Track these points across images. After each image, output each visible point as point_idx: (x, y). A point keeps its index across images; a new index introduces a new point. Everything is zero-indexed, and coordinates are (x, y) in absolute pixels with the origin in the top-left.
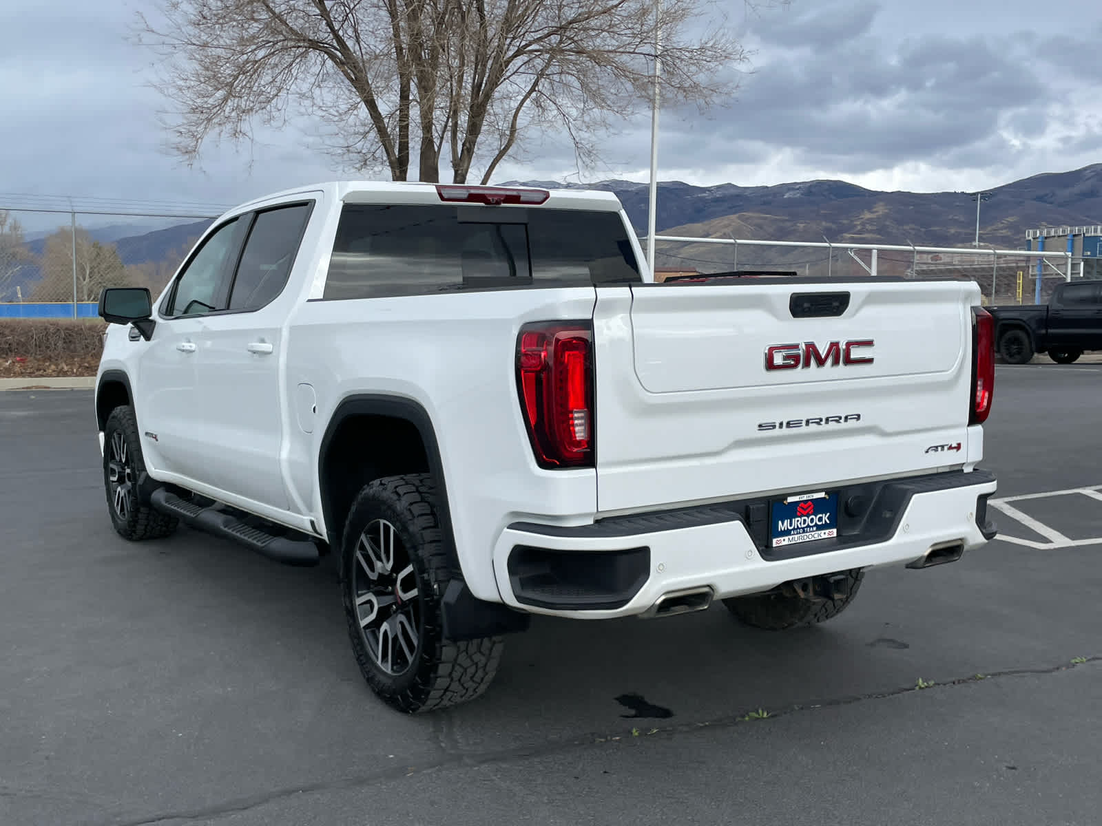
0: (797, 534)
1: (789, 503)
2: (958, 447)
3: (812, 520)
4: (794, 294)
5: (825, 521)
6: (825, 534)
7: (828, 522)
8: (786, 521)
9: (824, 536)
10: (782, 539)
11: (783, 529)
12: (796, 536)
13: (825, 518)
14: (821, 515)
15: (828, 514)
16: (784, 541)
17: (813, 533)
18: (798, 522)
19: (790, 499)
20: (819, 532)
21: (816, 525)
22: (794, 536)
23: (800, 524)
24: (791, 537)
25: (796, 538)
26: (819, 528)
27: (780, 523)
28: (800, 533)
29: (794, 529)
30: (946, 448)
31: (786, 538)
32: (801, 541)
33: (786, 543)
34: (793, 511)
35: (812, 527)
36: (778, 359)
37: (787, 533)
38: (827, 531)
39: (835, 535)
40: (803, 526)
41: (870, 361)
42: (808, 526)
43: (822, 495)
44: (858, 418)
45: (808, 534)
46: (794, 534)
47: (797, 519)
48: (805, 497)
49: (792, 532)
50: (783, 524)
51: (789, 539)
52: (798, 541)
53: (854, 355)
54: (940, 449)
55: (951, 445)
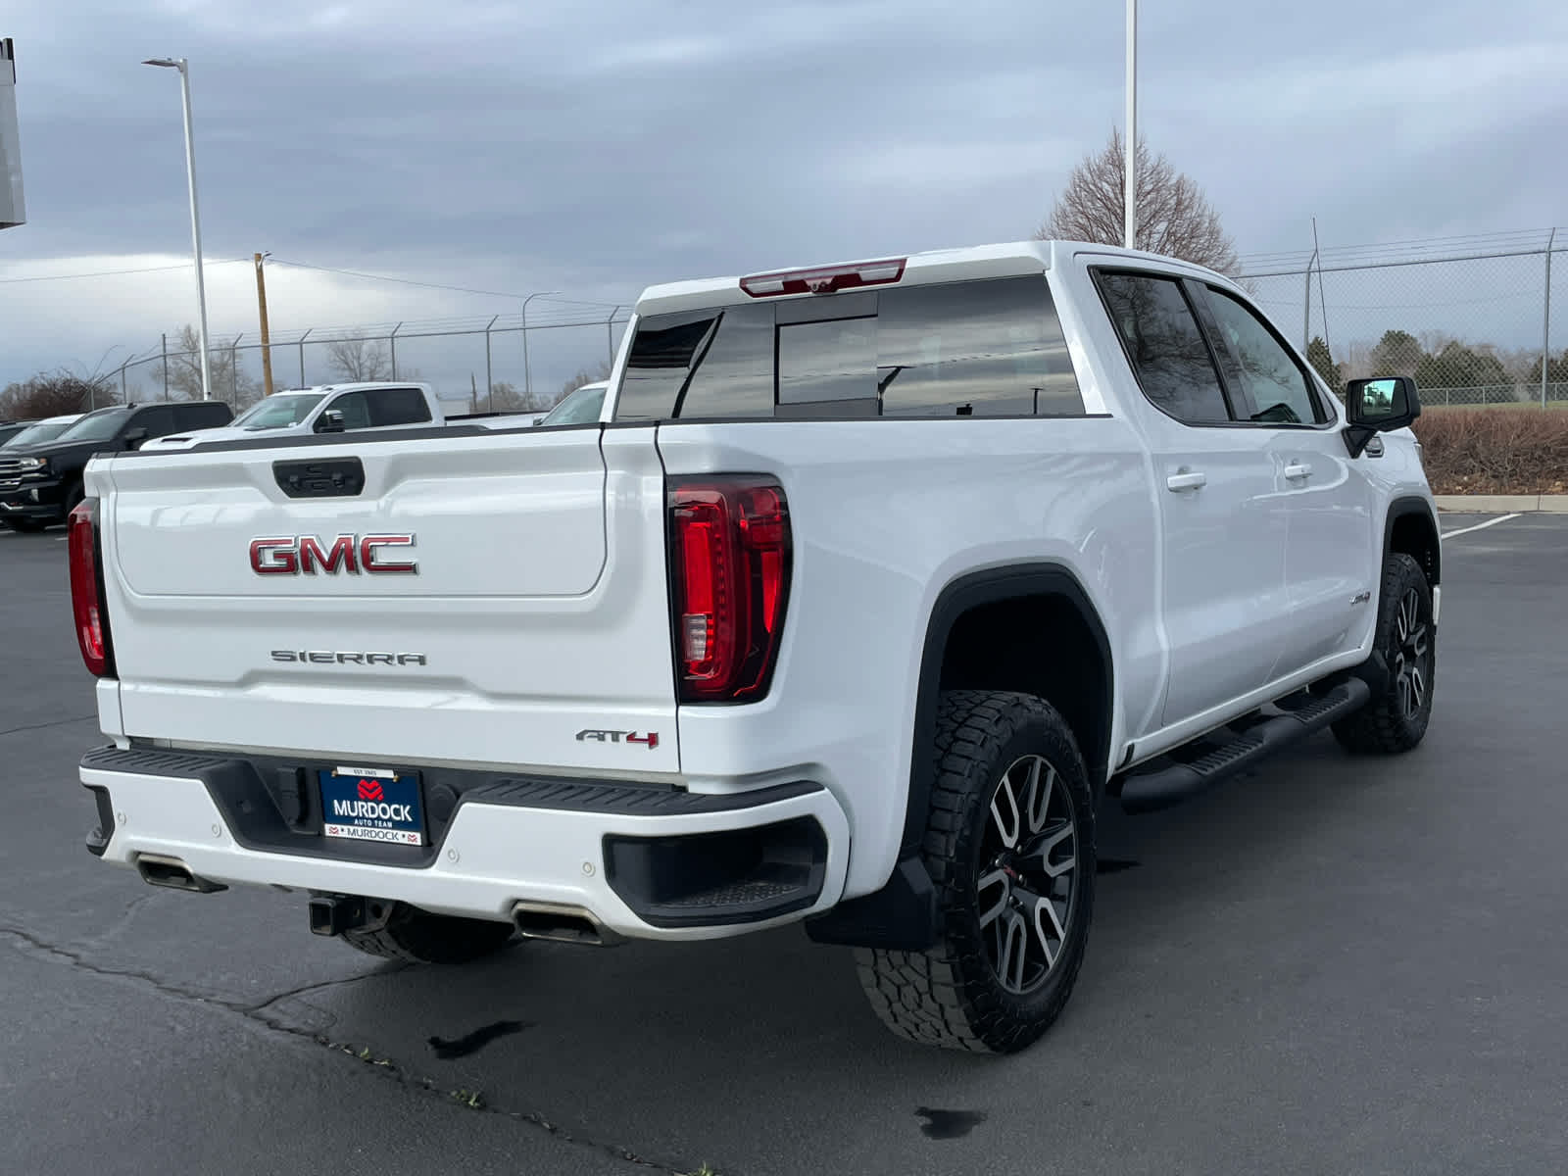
0: (363, 825)
1: (338, 776)
2: (652, 740)
3: (384, 811)
4: (276, 462)
5: (405, 817)
6: (403, 837)
7: (410, 819)
8: (344, 802)
9: (402, 841)
10: (339, 827)
11: (341, 813)
12: (360, 829)
13: (405, 813)
14: (397, 806)
15: (408, 808)
16: (343, 831)
17: (385, 831)
18: (362, 807)
19: (342, 771)
20: (395, 832)
21: (390, 819)
22: (356, 828)
23: (367, 811)
24: (352, 828)
25: (359, 832)
26: (399, 825)
27: (336, 802)
28: (367, 826)
29: (358, 817)
30: (623, 738)
31: (345, 827)
32: (367, 838)
33: (345, 835)
34: (352, 789)
35: (387, 821)
36: (269, 560)
37: (347, 820)
38: (407, 833)
39: (419, 843)
40: (371, 816)
41: (410, 569)
42: (379, 818)
43: (389, 774)
44: (422, 660)
45: (377, 830)
46: (359, 825)
47: (360, 803)
48: (363, 772)
49: (356, 822)
50: (341, 805)
51: (349, 830)
52: (363, 838)
53: (383, 557)
54: (608, 737)
55: (634, 734)
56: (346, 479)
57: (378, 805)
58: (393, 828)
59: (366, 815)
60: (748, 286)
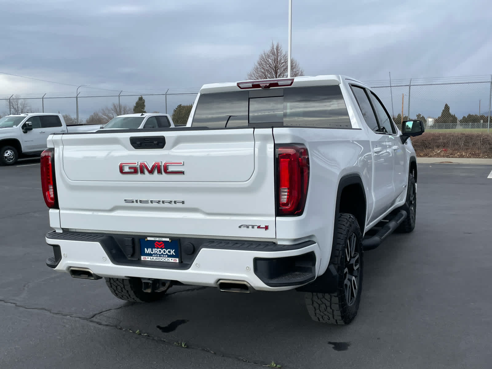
0: (156, 256)
1: (147, 240)
2: (266, 228)
3: (164, 252)
4: (131, 137)
5: (172, 253)
6: (171, 260)
7: (174, 254)
8: (149, 249)
9: (171, 261)
10: (147, 257)
11: (148, 253)
12: (155, 258)
13: (172, 252)
14: (169, 250)
15: (174, 250)
16: (148, 259)
17: (165, 258)
18: (155, 250)
19: (149, 239)
20: (168, 258)
21: (167, 254)
22: (153, 257)
23: (158, 252)
24: (152, 257)
25: (154, 259)
26: (169, 256)
27: (146, 249)
28: (158, 256)
29: (154, 254)
30: (256, 227)
31: (149, 257)
32: (157, 260)
33: (149, 259)
34: (153, 244)
35: (165, 255)
36: (126, 169)
37: (150, 255)
38: (173, 259)
39: (178, 261)
40: (159, 253)
41: (182, 173)
42: (162, 254)
43: (168, 240)
44: (183, 202)
45: (162, 258)
46: (155, 256)
47: (155, 249)
48: (157, 239)
49: (153, 255)
50: (147, 250)
51: (150, 258)
52: (156, 260)
53: (171, 169)
54: (250, 227)
55: (260, 226)
56: (159, 143)
57: (162, 250)
58: (168, 257)
59: (157, 253)
60: (240, 85)
